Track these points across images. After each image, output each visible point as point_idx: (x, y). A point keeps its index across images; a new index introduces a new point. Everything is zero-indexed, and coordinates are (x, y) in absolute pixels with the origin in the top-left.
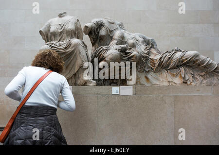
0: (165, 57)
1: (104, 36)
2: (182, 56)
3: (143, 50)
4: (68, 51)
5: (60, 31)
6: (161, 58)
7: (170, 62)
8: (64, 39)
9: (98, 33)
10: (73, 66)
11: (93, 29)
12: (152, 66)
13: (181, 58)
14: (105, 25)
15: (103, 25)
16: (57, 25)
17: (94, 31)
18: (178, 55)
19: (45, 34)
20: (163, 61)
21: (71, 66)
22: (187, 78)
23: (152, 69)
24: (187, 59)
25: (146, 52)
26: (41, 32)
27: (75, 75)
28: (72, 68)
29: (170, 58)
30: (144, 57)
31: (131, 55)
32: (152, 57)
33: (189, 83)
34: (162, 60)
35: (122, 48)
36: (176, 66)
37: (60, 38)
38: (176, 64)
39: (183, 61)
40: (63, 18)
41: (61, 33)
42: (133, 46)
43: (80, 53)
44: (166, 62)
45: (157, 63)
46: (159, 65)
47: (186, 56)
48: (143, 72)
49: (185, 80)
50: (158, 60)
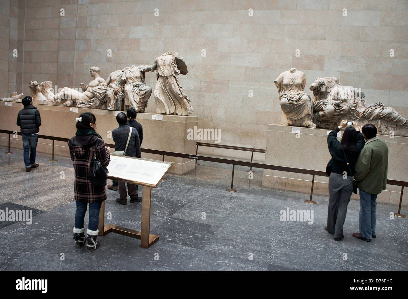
0: (368, 111)
1: (324, 92)
2: (380, 113)
3: (352, 104)
4: (299, 104)
5: (291, 84)
6: (364, 112)
7: (371, 116)
8: (293, 90)
9: (320, 89)
10: (301, 113)
11: (317, 88)
12: (357, 116)
13: (379, 114)
14: (325, 84)
15: (324, 84)
16: (289, 79)
17: (317, 89)
18: (377, 111)
19: (279, 84)
20: (365, 115)
21: (299, 113)
22: (382, 128)
23: (357, 118)
24: (383, 115)
25: (354, 105)
26: (275, 82)
27: (301, 118)
28: (300, 114)
29: (371, 113)
30: (352, 110)
31: (342, 109)
32: (358, 109)
33: (383, 132)
34: (365, 113)
35: (336, 103)
36: (374, 118)
37: (290, 88)
38: (375, 118)
39: (380, 116)
40: (294, 74)
41: (292, 85)
42: (345, 101)
43: (307, 105)
44: (368, 115)
45: (361, 115)
46: (362, 117)
47: (382, 113)
48: (350, 119)
49: (380, 129)
50: (362, 113)
